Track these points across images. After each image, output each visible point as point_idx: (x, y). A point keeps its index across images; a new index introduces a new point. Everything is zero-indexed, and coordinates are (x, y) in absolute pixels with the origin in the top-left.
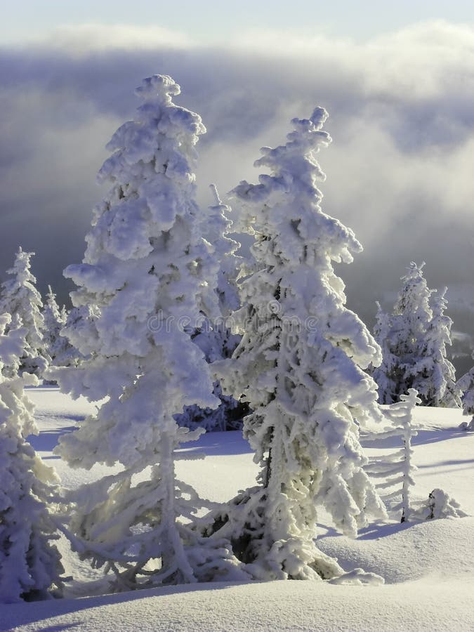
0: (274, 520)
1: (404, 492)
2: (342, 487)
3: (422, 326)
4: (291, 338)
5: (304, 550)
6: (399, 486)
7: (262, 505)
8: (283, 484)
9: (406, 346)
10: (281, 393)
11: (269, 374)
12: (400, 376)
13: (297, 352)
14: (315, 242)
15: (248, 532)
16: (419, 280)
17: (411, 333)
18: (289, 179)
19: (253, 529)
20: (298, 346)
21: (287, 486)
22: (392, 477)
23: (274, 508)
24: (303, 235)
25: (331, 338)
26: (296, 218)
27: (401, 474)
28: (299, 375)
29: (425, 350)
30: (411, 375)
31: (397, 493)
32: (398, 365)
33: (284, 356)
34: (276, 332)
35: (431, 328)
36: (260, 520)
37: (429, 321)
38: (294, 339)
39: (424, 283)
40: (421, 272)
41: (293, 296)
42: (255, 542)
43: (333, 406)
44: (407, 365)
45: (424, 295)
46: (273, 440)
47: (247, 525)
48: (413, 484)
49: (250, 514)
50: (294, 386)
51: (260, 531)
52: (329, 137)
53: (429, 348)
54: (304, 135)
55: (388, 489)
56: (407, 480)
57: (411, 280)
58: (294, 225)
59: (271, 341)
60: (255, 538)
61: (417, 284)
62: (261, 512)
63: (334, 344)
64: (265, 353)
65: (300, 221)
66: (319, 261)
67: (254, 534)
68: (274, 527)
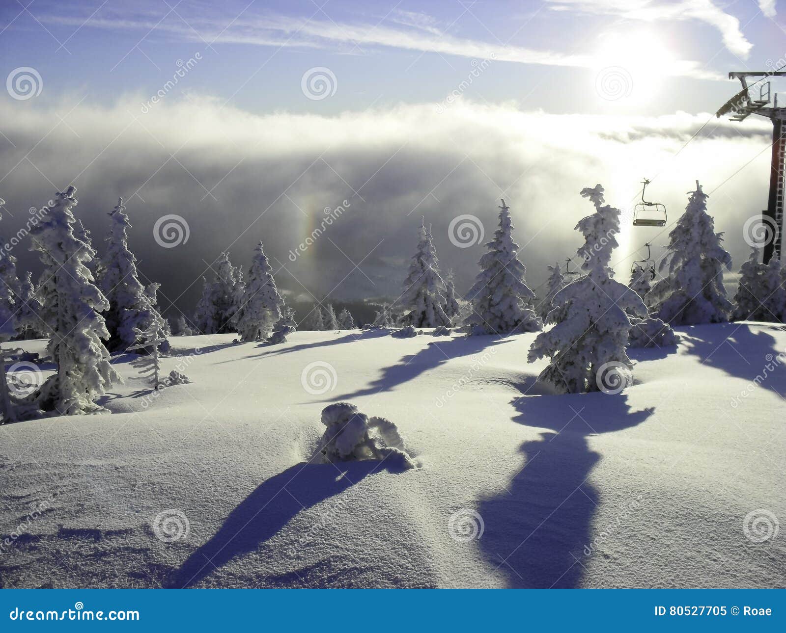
0: (64, 390)
1: (155, 373)
2: (95, 370)
3: (230, 288)
4: (63, 300)
5: (80, 403)
6: (153, 371)
7: (57, 383)
8: (67, 372)
9: (222, 301)
10: (61, 327)
11: (53, 319)
12: (220, 317)
13: (66, 307)
14: (70, 253)
15: (51, 397)
16: (226, 262)
17: (224, 293)
18: (55, 223)
19: (54, 396)
20: (66, 304)
21: (69, 373)
22: (149, 367)
23: (63, 384)
24: (64, 249)
25: (84, 299)
26: (61, 241)
27: (153, 365)
28: (68, 318)
29: (233, 302)
30: (226, 317)
31: (152, 375)
32: (218, 312)
33: (60, 309)
34: (56, 298)
35: (234, 289)
36: (57, 391)
37: (233, 285)
38: (64, 301)
39: (230, 264)
40: (227, 258)
41: (62, 279)
42: (55, 402)
43: (85, 332)
44: (223, 311)
45: (230, 270)
46: (59, 351)
47: (51, 394)
48: (159, 369)
49: (51, 388)
50: (67, 324)
51: (57, 396)
52: (75, 200)
53: (234, 300)
54: (62, 201)
55: (147, 373)
56: (156, 368)
57: (222, 263)
58: (60, 245)
59: (54, 302)
60: (55, 400)
61: (225, 265)
62: (57, 387)
63: (85, 301)
64: (52, 309)
65: (62, 243)
66: (74, 261)
67: (54, 397)
68: (63, 393)
